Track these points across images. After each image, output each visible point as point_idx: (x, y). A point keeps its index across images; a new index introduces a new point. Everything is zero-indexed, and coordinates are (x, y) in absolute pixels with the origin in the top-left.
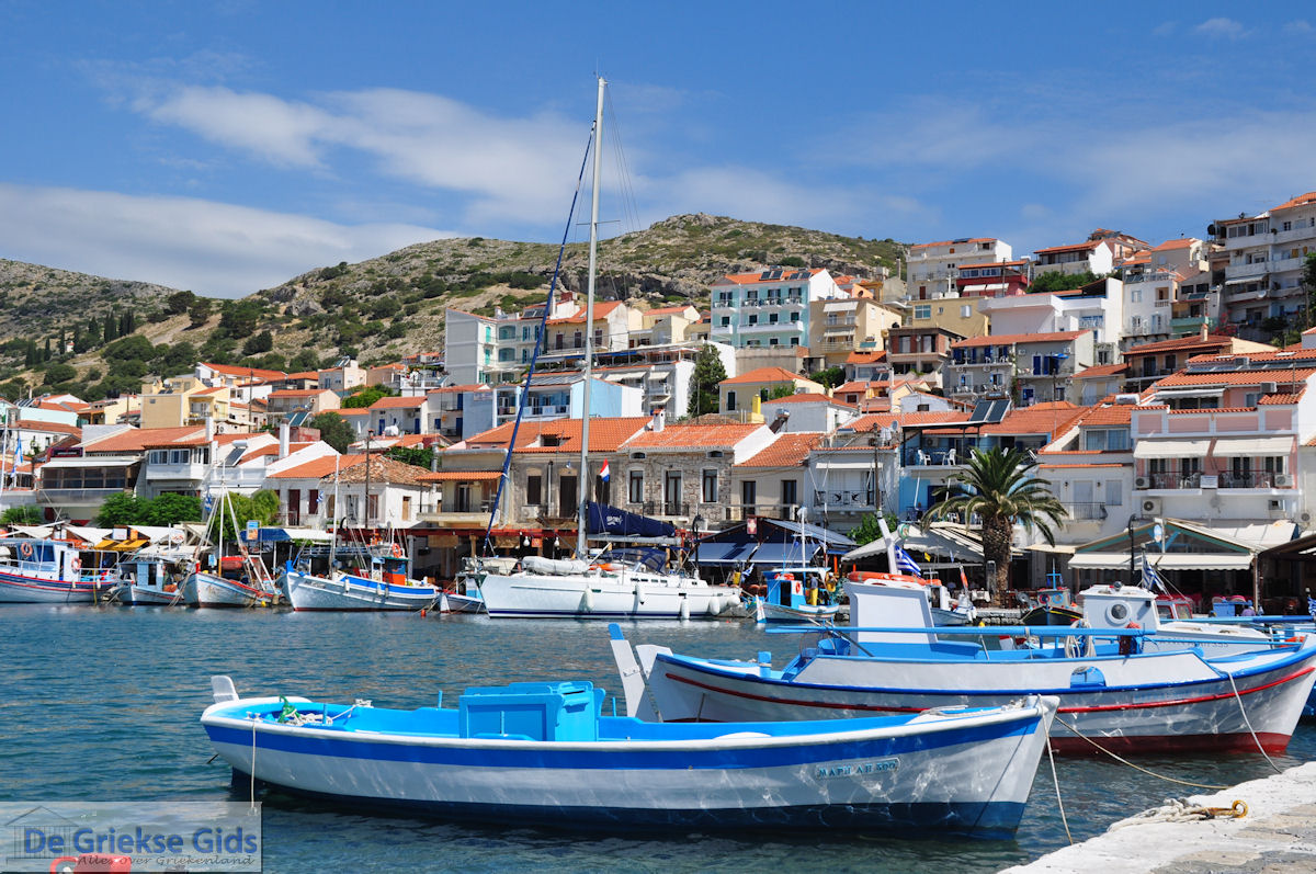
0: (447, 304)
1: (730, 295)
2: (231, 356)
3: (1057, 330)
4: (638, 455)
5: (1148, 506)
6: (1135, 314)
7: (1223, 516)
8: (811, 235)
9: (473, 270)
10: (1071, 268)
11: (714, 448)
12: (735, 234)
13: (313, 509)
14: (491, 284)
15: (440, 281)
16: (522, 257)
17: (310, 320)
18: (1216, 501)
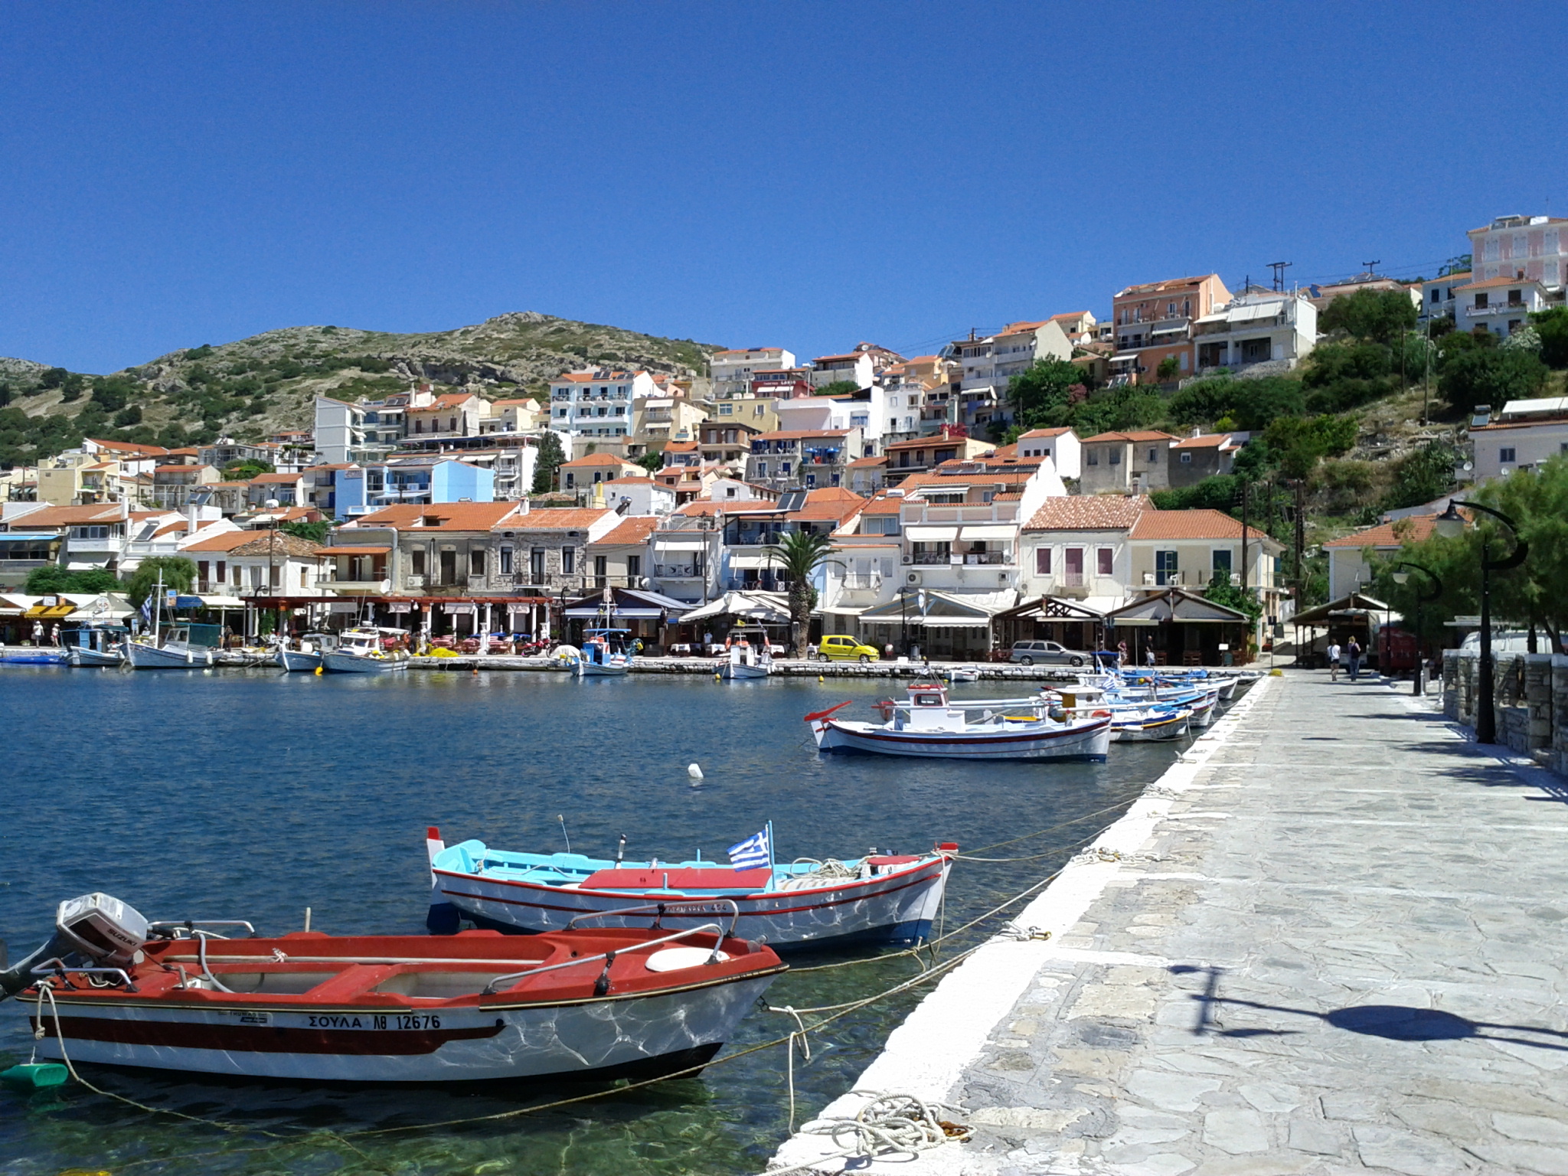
0: (304, 384)
1: (567, 391)
2: (104, 428)
3: (833, 428)
4: (507, 534)
5: (912, 578)
6: (893, 416)
7: (966, 585)
8: (624, 334)
9: (326, 355)
10: (842, 375)
11: (572, 528)
12: (560, 330)
13: (221, 578)
14: (342, 368)
15: (297, 364)
16: (371, 345)
17: (176, 396)
18: (961, 575)
